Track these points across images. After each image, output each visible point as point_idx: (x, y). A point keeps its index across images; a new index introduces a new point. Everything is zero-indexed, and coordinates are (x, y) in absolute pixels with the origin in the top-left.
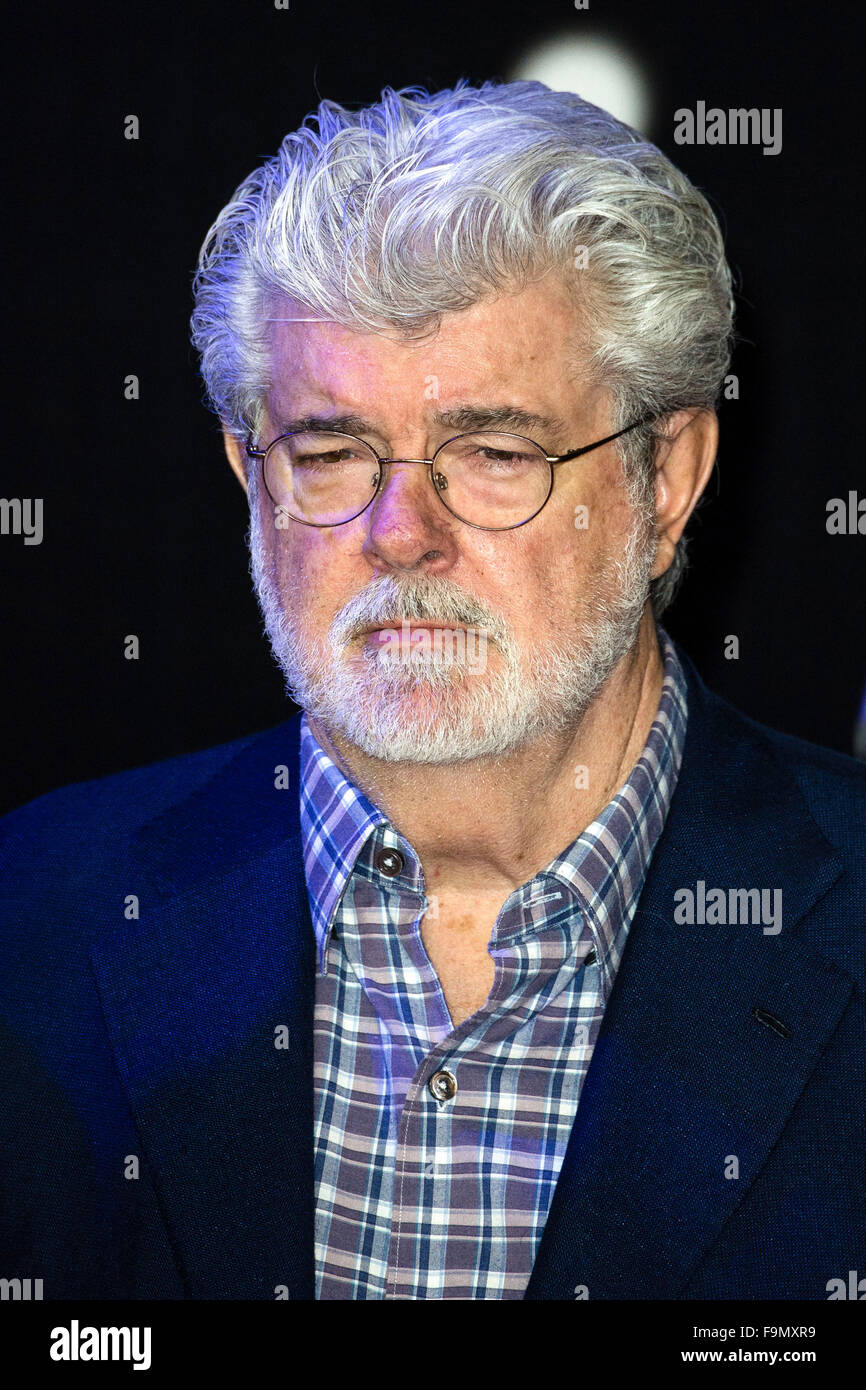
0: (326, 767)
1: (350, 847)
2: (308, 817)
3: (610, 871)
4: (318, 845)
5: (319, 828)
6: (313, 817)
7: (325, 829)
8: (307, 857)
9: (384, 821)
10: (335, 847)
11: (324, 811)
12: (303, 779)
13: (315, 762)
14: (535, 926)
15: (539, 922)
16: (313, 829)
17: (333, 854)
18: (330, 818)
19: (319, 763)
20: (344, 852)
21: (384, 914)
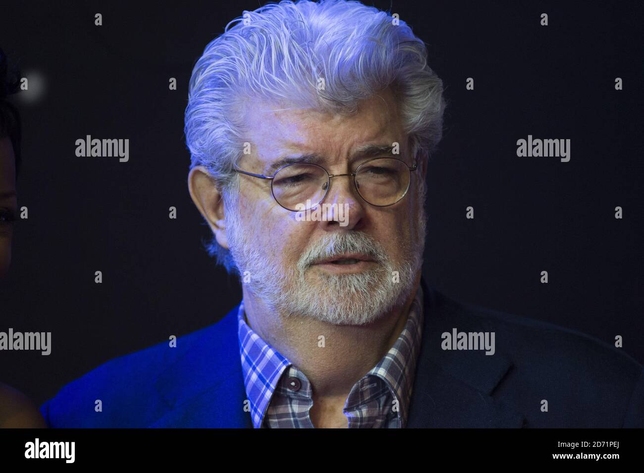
0: (256, 339)
1: (274, 377)
2: (247, 363)
3: (402, 371)
4: (254, 377)
5: (254, 369)
6: (250, 364)
7: (258, 369)
8: (247, 384)
9: (290, 363)
10: (265, 378)
11: (256, 360)
12: (242, 345)
13: (249, 337)
14: (365, 399)
15: (367, 398)
16: (251, 369)
17: (264, 381)
18: (261, 363)
19: (252, 337)
20: (271, 379)
21: (290, 408)
